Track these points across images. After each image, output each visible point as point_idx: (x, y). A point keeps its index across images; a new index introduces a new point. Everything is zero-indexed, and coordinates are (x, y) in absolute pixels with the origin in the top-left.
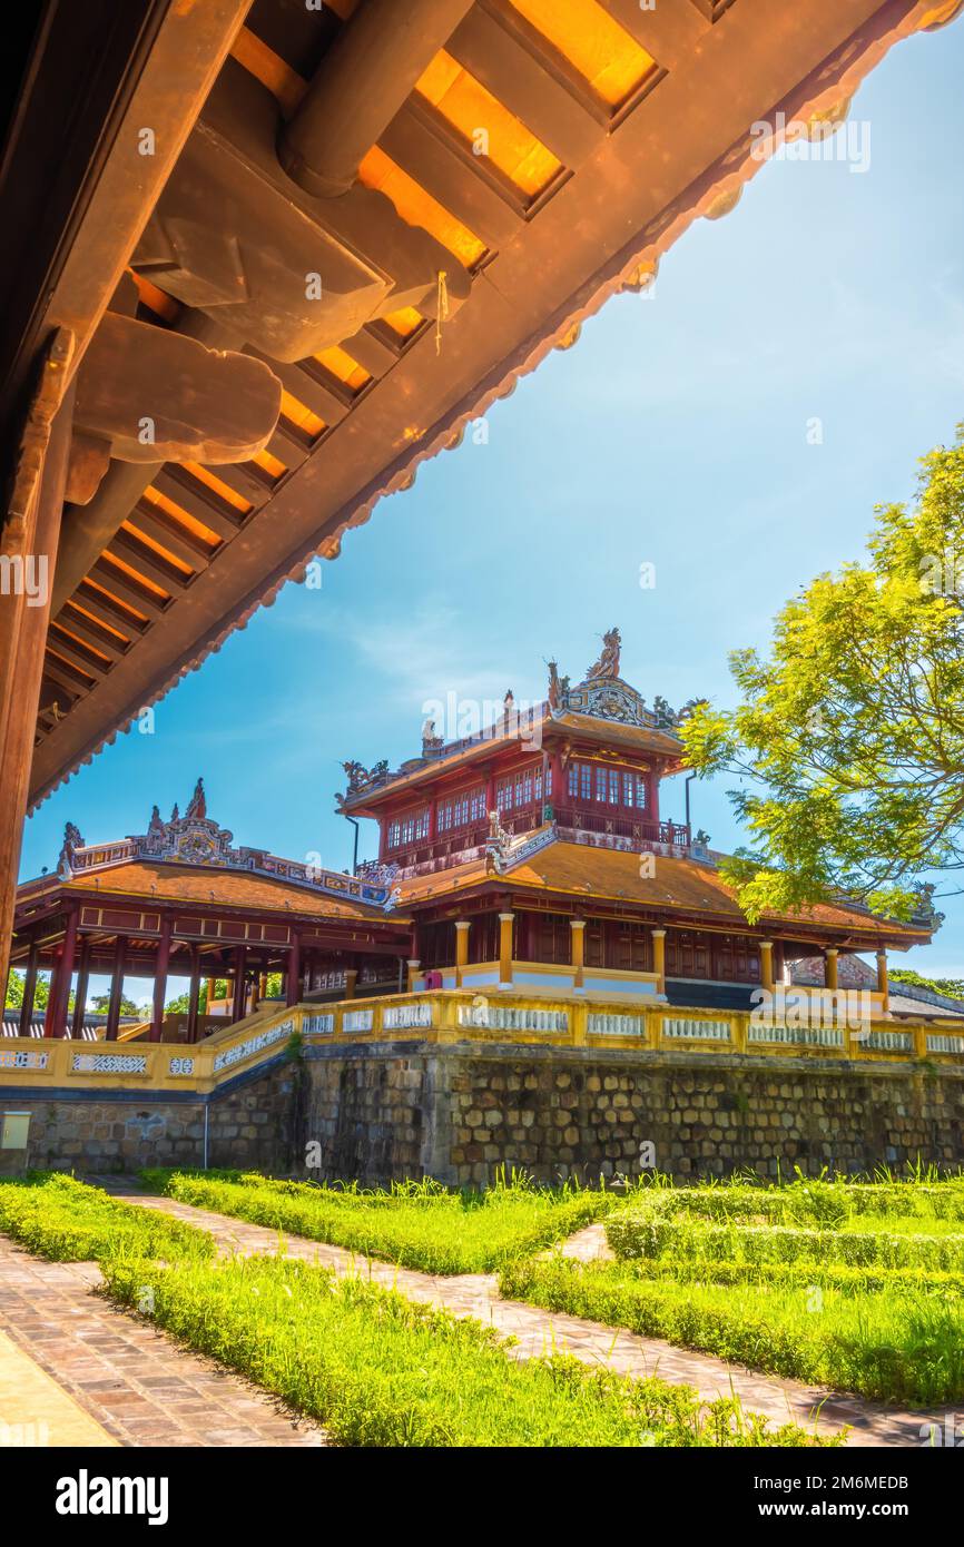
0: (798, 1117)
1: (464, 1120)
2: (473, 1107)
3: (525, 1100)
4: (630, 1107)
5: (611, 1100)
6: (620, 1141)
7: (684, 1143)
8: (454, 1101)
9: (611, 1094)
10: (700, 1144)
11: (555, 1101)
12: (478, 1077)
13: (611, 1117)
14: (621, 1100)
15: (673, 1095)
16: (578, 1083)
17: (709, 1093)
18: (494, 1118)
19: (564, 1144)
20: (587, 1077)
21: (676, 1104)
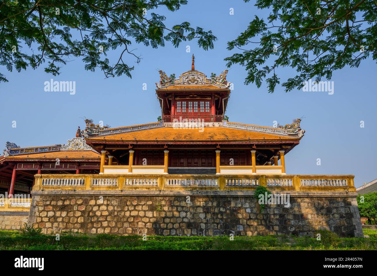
0: (188, 213)
1: (39, 214)
2: (44, 210)
3: (63, 208)
4: (107, 210)
5: (99, 207)
6: (101, 222)
7: (130, 223)
8: (36, 209)
9: (99, 206)
10: (138, 223)
11: (75, 208)
12: (46, 201)
13: (98, 214)
14: (104, 208)
15: (127, 205)
16: (86, 202)
17: (144, 205)
18: (51, 214)
19: (77, 223)
20: (90, 200)
21: (128, 208)
